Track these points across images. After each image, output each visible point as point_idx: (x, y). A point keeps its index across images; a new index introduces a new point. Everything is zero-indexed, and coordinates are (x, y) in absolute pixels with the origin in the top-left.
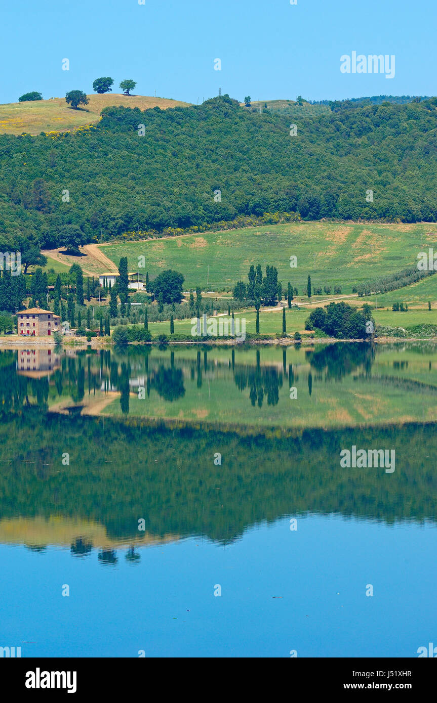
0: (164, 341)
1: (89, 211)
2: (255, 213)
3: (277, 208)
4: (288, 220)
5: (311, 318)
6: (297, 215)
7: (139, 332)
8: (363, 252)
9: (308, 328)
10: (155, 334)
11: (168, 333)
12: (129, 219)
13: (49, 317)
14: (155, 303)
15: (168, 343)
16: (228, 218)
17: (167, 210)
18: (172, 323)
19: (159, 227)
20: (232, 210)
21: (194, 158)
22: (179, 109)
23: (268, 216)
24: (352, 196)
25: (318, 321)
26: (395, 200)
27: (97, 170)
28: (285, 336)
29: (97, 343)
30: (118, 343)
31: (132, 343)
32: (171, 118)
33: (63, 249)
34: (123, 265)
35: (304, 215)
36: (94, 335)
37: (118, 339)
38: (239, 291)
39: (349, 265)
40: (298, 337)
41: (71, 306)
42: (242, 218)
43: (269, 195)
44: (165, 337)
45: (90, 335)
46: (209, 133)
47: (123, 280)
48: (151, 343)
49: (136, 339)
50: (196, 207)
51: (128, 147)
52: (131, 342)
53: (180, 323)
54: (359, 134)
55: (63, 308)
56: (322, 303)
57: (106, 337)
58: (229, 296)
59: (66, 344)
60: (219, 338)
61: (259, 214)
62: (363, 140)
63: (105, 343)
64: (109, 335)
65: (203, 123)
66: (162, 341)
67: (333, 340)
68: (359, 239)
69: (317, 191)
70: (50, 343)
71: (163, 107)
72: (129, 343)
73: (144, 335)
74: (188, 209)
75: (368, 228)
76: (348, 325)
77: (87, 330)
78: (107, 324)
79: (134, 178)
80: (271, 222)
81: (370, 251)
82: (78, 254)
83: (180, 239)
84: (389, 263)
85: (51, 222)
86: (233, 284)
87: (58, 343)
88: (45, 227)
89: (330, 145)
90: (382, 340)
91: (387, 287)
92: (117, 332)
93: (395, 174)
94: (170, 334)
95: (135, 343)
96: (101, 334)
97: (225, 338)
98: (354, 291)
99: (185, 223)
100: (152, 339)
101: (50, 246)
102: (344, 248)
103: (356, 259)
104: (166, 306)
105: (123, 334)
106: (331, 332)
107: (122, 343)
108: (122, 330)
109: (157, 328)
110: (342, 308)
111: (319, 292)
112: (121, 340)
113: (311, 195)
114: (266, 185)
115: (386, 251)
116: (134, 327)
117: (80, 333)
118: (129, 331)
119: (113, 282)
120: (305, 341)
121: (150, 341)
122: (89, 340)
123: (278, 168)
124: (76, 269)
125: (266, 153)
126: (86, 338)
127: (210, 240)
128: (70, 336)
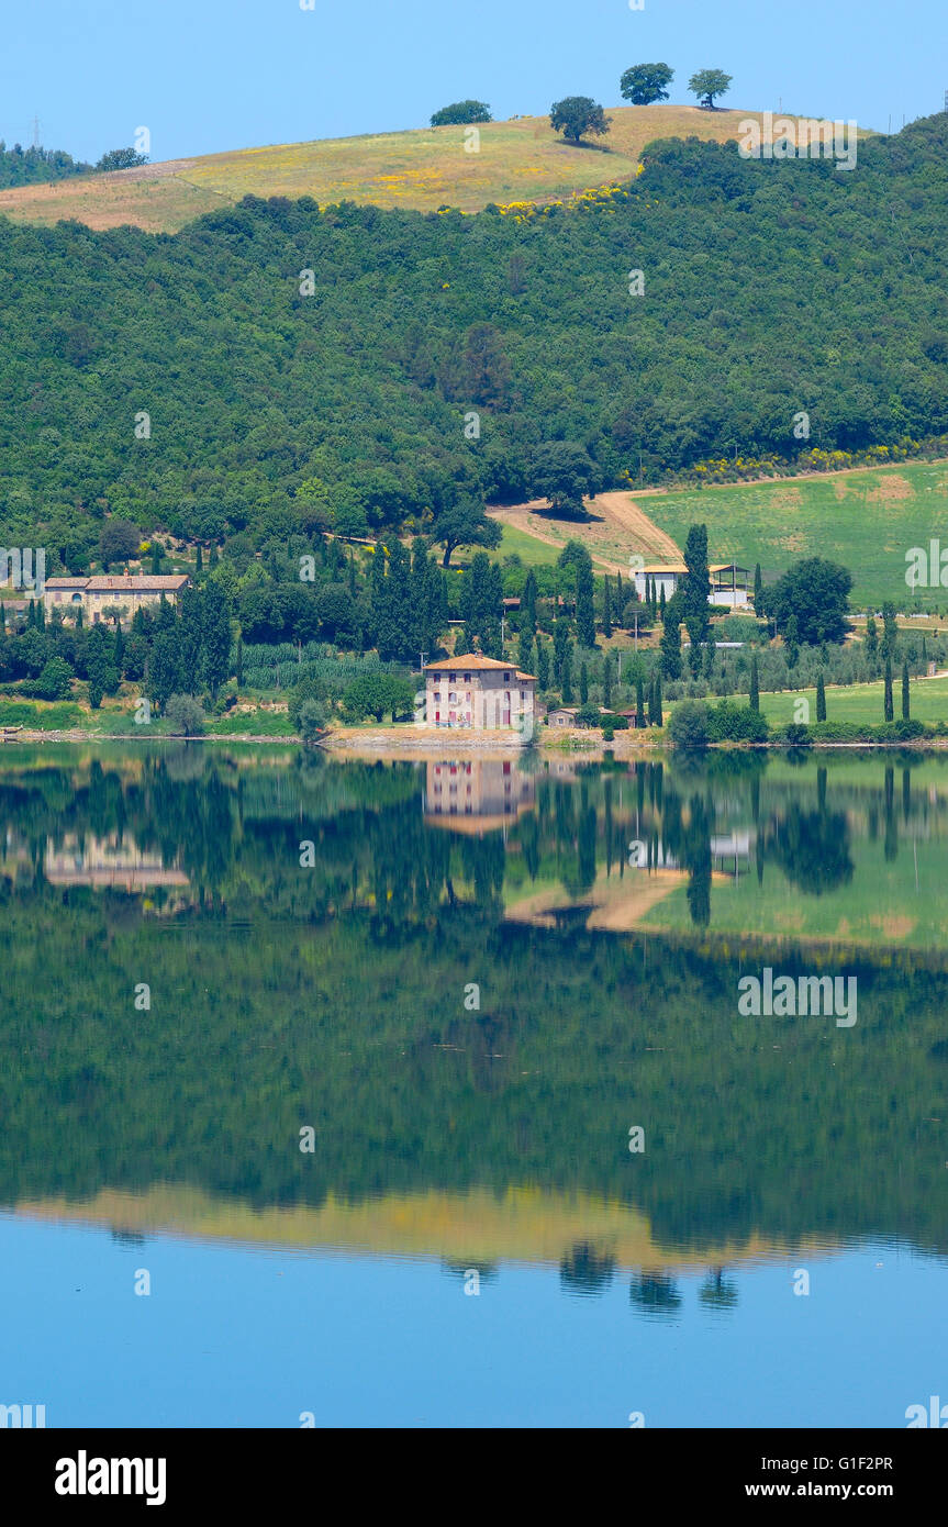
0: (800, 739)
1: (610, 408)
7: (737, 718)
10: (776, 723)
11: (811, 721)
12: (712, 428)
13: (507, 678)
14: (778, 642)
15: (811, 745)
17: (809, 403)
18: (821, 694)
19: (787, 448)
21: (878, 270)
29: (630, 745)
30: (683, 746)
31: (718, 745)
32: (822, 167)
33: (543, 503)
34: (696, 545)
36: (621, 725)
37: (682, 734)
41: (563, 650)
44: (802, 730)
45: (612, 725)
46: (917, 205)
47: (696, 583)
48: (767, 745)
49: (728, 734)
50: (883, 399)
51: (712, 242)
52: (715, 742)
53: (842, 695)
55: (542, 655)
57: (652, 729)
59: (548, 746)
60: (942, 732)
63: (650, 745)
64: (660, 724)
66: (795, 740)
70: (510, 743)
72: (709, 745)
73: (748, 725)
74: (862, 401)
77: (603, 710)
78: (654, 698)
79: (722, 322)
82: (580, 517)
83: (842, 479)
85: (511, 434)
87: (531, 744)
88: (496, 449)
92: (680, 717)
94: (815, 723)
95: (726, 745)
96: (640, 723)
99: (854, 438)
100: (770, 734)
104: (805, 651)
105: (693, 722)
107: (693, 743)
108: (693, 711)
109: (785, 707)
112: (690, 737)
116: (723, 705)
117: (587, 719)
118: (710, 715)
119: (670, 588)
121: (763, 739)
122: (609, 738)
124: (575, 555)
126: (600, 731)
127: (919, 481)
128: (562, 727)
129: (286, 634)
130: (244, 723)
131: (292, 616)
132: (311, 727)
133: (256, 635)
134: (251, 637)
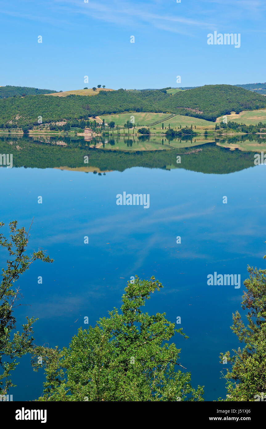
0: (111, 135)
1: (97, 110)
2: (127, 111)
3: (132, 110)
4: (134, 112)
5: (139, 131)
6: (135, 111)
8: (148, 118)
9: (138, 132)
10: (110, 133)
11: (112, 133)
12: (104, 112)
13: (90, 130)
14: (110, 127)
16: (123, 112)
17: (111, 110)
19: (110, 113)
20: (123, 110)
21: (116, 100)
22: (113, 91)
23: (130, 111)
24: (145, 108)
25: (140, 131)
26: (153, 109)
27: (98, 102)
28: (134, 134)
29: (99, 135)
32: (112, 93)
33: (92, 117)
34: (104, 120)
35: (137, 111)
38: (125, 125)
39: (145, 121)
40: (136, 134)
41: (94, 128)
42: (125, 112)
43: (130, 107)
45: (98, 133)
46: (119, 96)
47: (104, 123)
48: (109, 135)
50: (117, 110)
51: (104, 98)
53: (114, 131)
54: (147, 96)
56: (141, 128)
58: (123, 126)
60: (122, 134)
61: (128, 111)
62: (147, 97)
63: (101, 135)
65: (118, 94)
67: (143, 135)
68: (147, 116)
69: (139, 107)
70: (90, 135)
71: (110, 91)
73: (108, 133)
74: (115, 110)
75: (148, 114)
76: (145, 132)
78: (101, 131)
79: (105, 104)
80: (130, 113)
81: (149, 118)
82: (95, 118)
83: (114, 116)
84: (152, 120)
85: (90, 112)
86: (124, 124)
87: (92, 135)
88: (89, 113)
89: (141, 98)
90: (151, 135)
91: (152, 125)
92: (103, 133)
93: (153, 104)
95: (106, 135)
96: (100, 133)
97: (123, 134)
98: (146, 126)
99: (115, 113)
101: (90, 116)
102: (144, 118)
103: (146, 120)
104: (112, 128)
106: (142, 133)
107: (104, 135)
109: (110, 132)
110: (144, 129)
111: (140, 126)
113: (138, 108)
114: (129, 106)
115: (152, 118)
116: (106, 132)
117: (96, 133)
119: (102, 123)
120: (137, 135)
123: (132, 102)
124: (95, 121)
125: (130, 100)
127: (119, 116)
128: (94, 133)
129: (74, 127)
130: (71, 133)
131: (74, 125)
132: (76, 133)
133: (72, 126)
134: (71, 127)
